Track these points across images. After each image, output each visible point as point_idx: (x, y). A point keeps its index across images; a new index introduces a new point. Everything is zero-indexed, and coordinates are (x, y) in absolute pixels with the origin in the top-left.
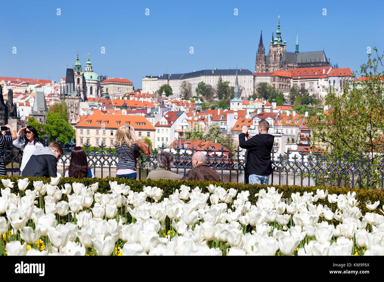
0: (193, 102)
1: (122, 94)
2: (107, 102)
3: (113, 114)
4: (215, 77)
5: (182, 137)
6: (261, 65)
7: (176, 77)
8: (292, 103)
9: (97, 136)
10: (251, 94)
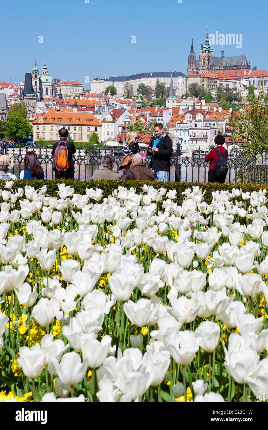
0: (134, 100)
1: (73, 94)
2: (60, 101)
3: (66, 112)
4: (153, 79)
5: (125, 131)
6: (192, 68)
7: (120, 79)
8: (219, 100)
9: (52, 132)
10: (184, 93)
